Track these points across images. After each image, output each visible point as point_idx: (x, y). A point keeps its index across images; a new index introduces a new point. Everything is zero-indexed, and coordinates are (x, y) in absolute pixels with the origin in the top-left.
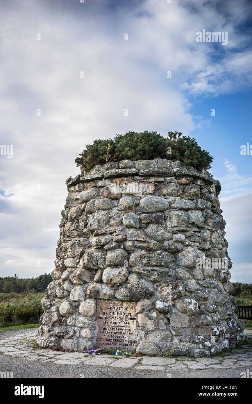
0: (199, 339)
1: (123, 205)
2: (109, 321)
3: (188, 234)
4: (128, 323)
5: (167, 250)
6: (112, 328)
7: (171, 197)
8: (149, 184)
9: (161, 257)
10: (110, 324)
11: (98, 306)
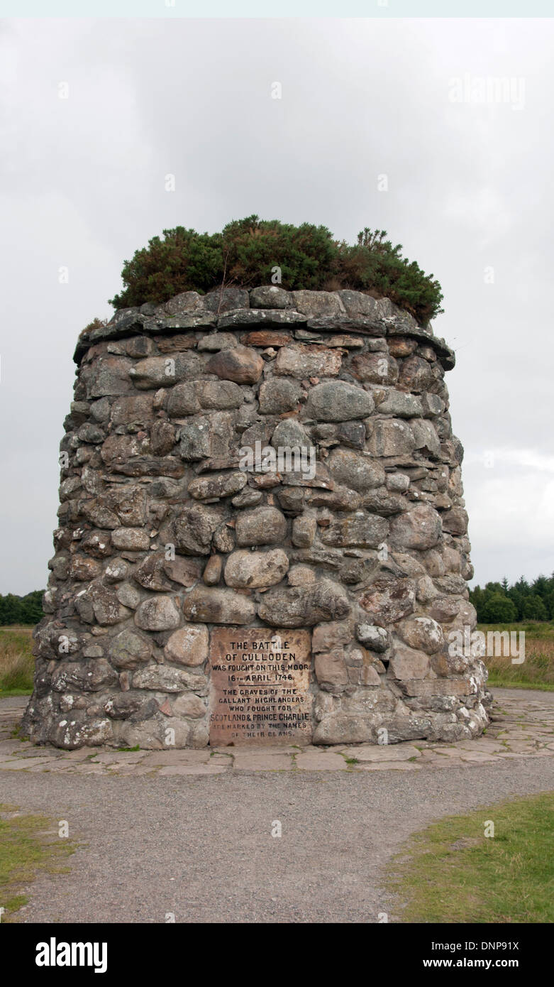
0: (449, 703)
1: (273, 401)
2: (241, 675)
3: (417, 473)
4: (290, 677)
5: (376, 511)
6: (250, 691)
7: (376, 386)
8: (331, 352)
9: (366, 525)
10: (244, 681)
11: (212, 641)
